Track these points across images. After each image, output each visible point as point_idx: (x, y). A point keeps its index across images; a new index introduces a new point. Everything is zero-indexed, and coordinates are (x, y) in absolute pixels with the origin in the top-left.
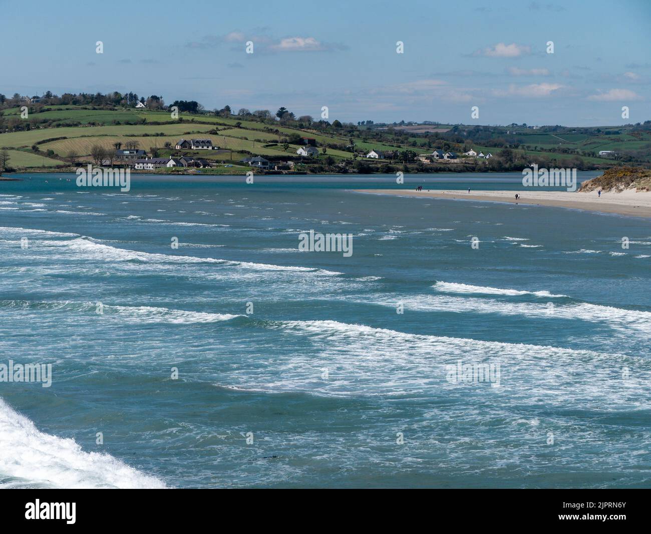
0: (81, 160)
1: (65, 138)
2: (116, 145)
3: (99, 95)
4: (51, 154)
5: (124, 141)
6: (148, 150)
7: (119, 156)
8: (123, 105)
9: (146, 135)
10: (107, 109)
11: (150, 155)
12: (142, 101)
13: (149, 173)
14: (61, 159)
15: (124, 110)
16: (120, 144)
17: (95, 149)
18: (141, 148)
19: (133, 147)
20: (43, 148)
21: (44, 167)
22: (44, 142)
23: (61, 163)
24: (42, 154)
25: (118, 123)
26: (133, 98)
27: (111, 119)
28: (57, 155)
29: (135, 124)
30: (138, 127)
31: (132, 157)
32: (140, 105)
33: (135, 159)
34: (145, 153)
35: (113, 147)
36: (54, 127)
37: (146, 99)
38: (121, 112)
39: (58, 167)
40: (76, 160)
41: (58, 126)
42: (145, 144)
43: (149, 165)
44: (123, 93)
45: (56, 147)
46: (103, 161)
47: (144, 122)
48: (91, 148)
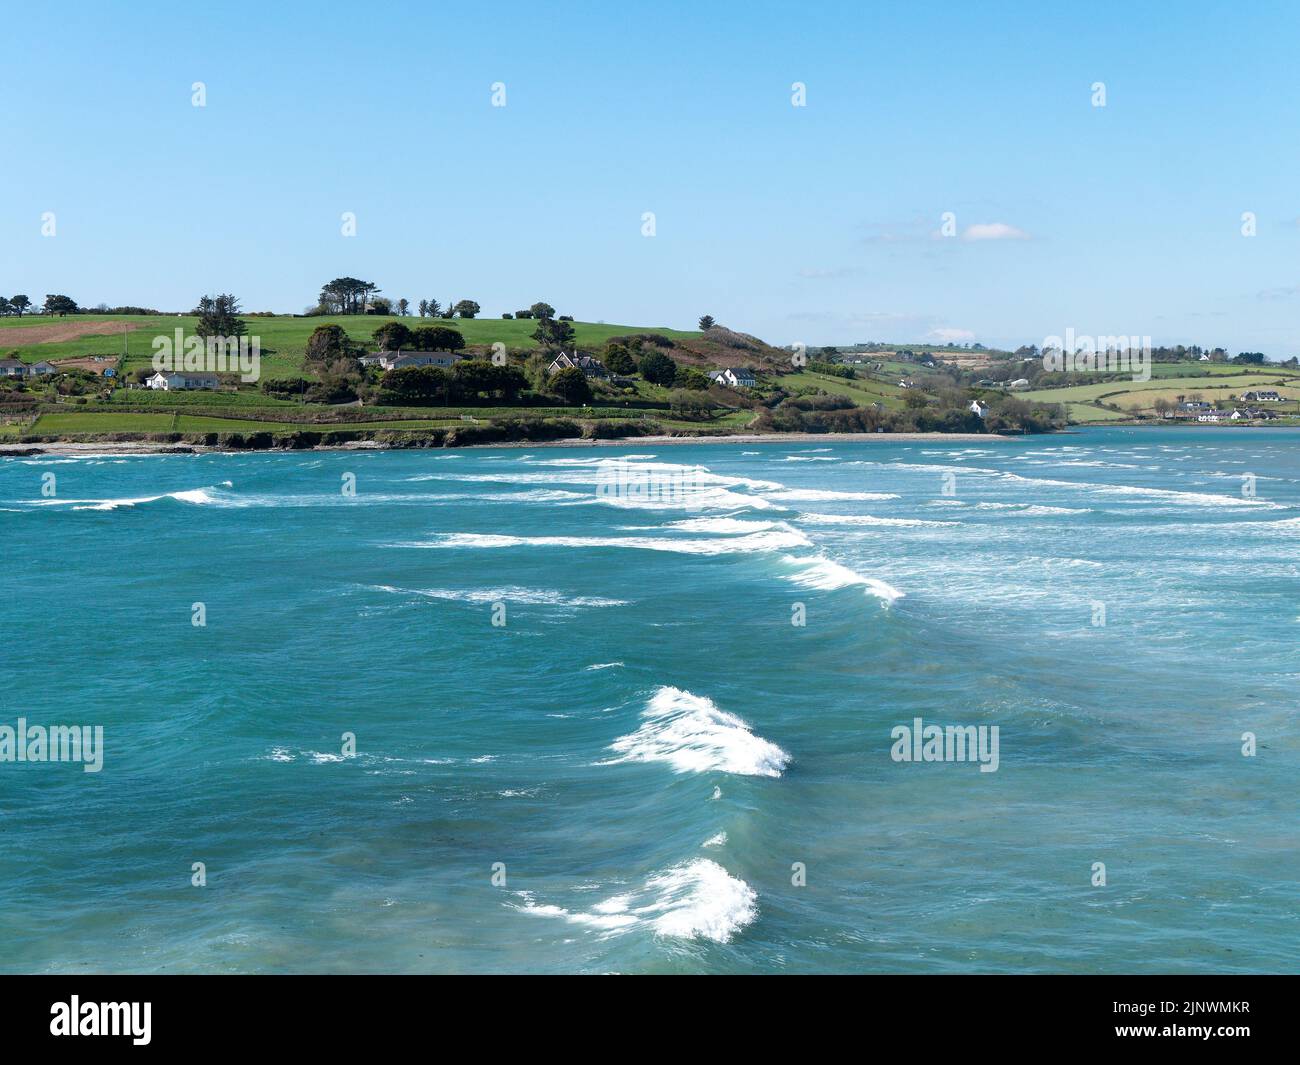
0: (1144, 413)
1: (1128, 391)
2: (1179, 398)
3: (1162, 348)
4: (1114, 407)
5: (1188, 393)
6: (1212, 402)
7: (1183, 408)
8: (1186, 358)
9: (1210, 388)
10: (1170, 362)
11: (1214, 407)
12: (1206, 354)
13: (1212, 425)
14: (1124, 412)
15: (1188, 364)
16: (1183, 397)
17: (1158, 401)
18: (1204, 400)
19: (1196, 399)
20: (1106, 402)
21: (1106, 420)
22: (1107, 395)
23: (1124, 416)
24: (1105, 407)
25: (1182, 376)
26: (1197, 351)
27: (1174, 371)
28: (1119, 409)
29: (1199, 377)
30: (1202, 379)
31: (1196, 410)
32: (1204, 358)
33: (1199, 411)
34: (1208, 405)
35: (1176, 400)
36: (1116, 381)
37: (1210, 351)
38: (1185, 366)
39: (1121, 420)
40: (1139, 413)
41: (1121, 380)
42: (1209, 397)
43: (1213, 417)
44: (1186, 347)
45: (1117, 400)
46: (1166, 414)
47: (1208, 375)
48: (1153, 401)
